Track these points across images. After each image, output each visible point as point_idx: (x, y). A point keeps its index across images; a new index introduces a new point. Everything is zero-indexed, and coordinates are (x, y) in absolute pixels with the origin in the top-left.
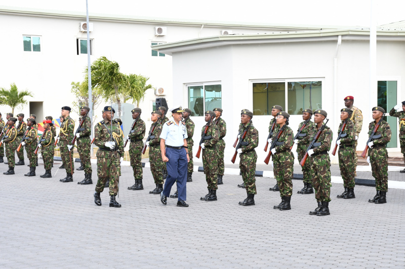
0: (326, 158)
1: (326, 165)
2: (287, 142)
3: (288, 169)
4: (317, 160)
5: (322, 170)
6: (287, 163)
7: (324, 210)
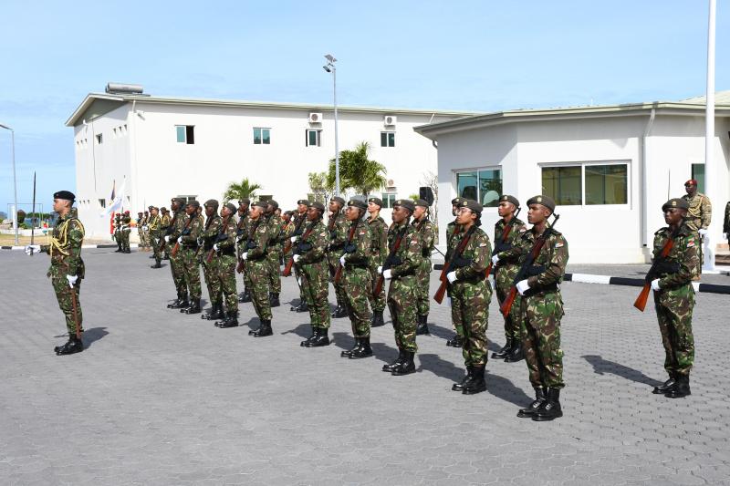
0: (555, 298)
1: (556, 314)
2: (477, 260)
3: (480, 314)
4: (537, 303)
5: (547, 324)
6: (477, 301)
7: (548, 407)
